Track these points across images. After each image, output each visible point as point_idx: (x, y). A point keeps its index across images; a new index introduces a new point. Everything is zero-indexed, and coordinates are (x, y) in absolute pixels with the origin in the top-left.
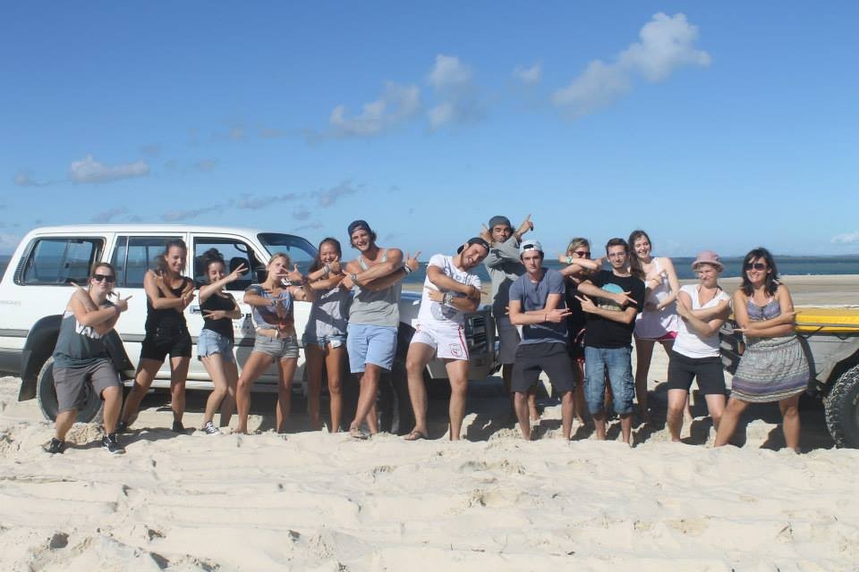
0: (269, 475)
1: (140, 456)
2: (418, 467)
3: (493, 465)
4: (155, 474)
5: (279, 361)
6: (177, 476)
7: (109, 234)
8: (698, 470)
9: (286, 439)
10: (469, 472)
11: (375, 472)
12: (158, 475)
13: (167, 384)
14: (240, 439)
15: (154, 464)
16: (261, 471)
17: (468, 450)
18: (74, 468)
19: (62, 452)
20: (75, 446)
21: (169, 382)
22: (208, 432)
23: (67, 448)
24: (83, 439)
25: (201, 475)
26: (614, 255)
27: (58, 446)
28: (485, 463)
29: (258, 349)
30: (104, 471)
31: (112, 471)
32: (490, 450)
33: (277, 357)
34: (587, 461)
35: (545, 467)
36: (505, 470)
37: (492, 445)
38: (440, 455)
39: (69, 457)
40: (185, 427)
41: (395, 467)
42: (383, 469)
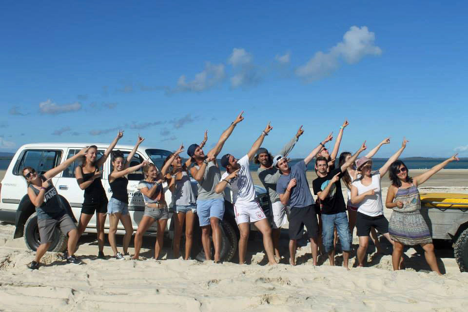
0: (150, 283)
1: (81, 272)
2: (232, 281)
3: (273, 280)
4: (88, 282)
5: (158, 221)
6: (101, 283)
7: (65, 148)
8: (385, 284)
9: (160, 263)
10: (260, 284)
11: (209, 283)
12: (91, 283)
13: (95, 231)
14: (135, 263)
15: (88, 276)
16: (147, 281)
17: (259, 271)
18: (44, 278)
19: (38, 269)
20: (45, 265)
21: (96, 229)
22: (118, 258)
23: (40, 266)
24: (49, 261)
25: (114, 283)
26: (320, 165)
27: (35, 265)
28: (269, 279)
29: (147, 214)
30: (61, 280)
31: (65, 280)
32: (271, 271)
33: (157, 219)
34: (324, 278)
35: (301, 280)
36: (280, 283)
37: (272, 268)
38: (244, 273)
39: (41, 272)
40: (105, 255)
41: (220, 280)
42: (213, 281)
